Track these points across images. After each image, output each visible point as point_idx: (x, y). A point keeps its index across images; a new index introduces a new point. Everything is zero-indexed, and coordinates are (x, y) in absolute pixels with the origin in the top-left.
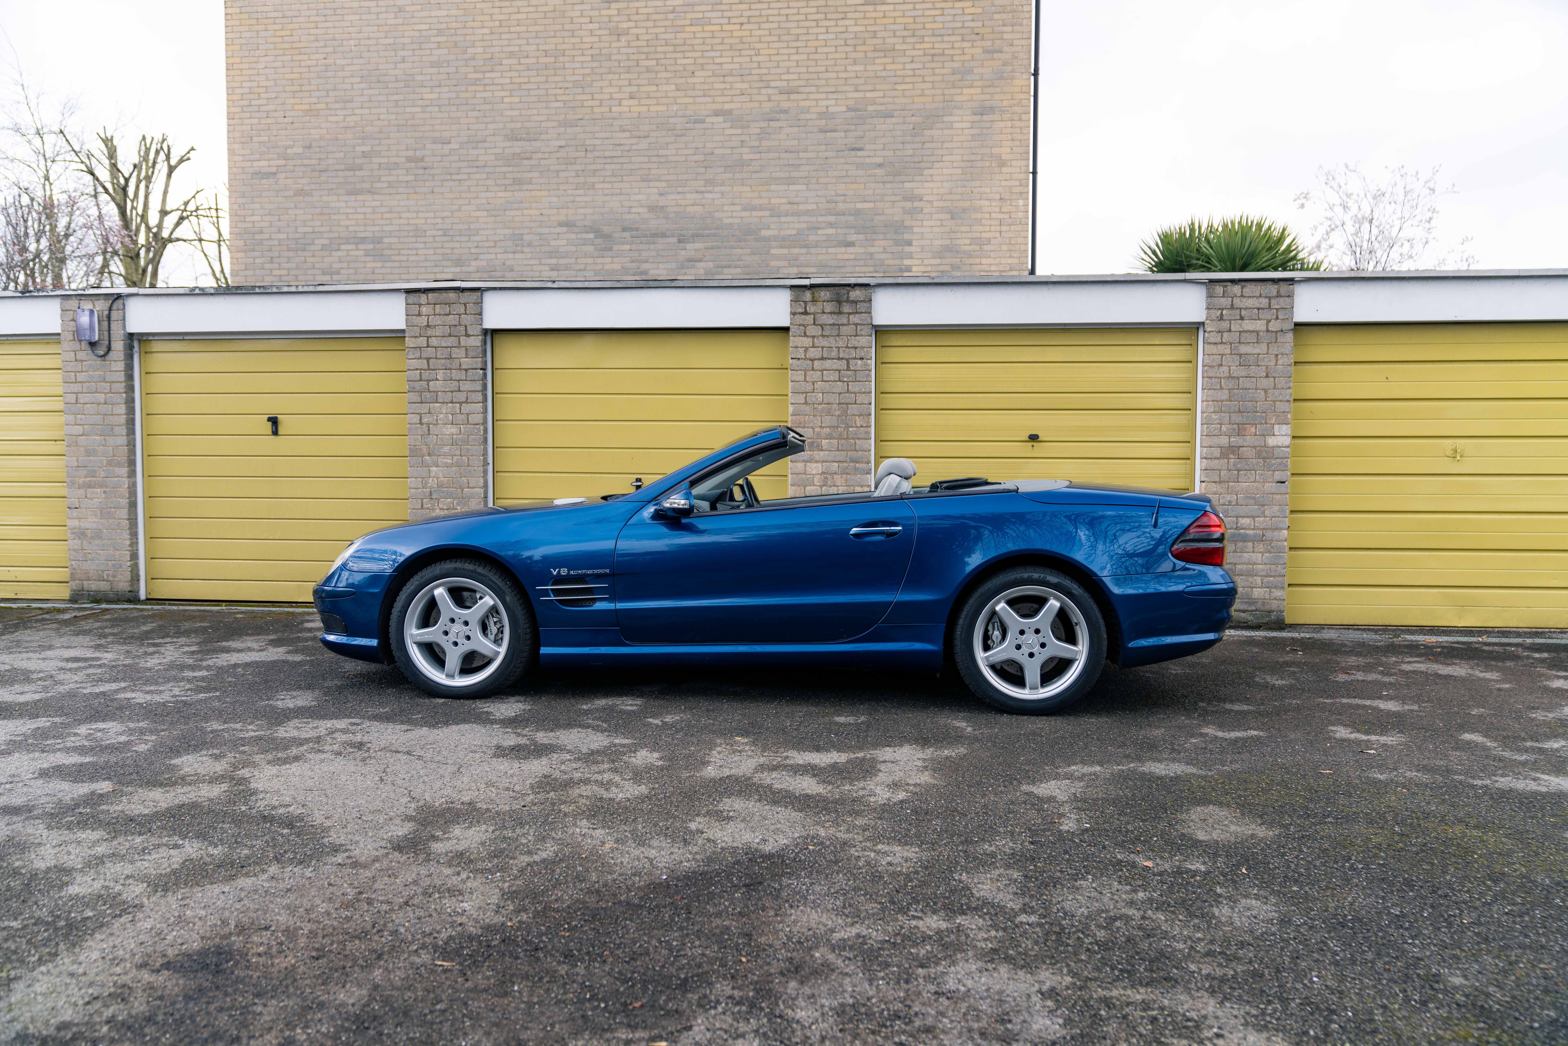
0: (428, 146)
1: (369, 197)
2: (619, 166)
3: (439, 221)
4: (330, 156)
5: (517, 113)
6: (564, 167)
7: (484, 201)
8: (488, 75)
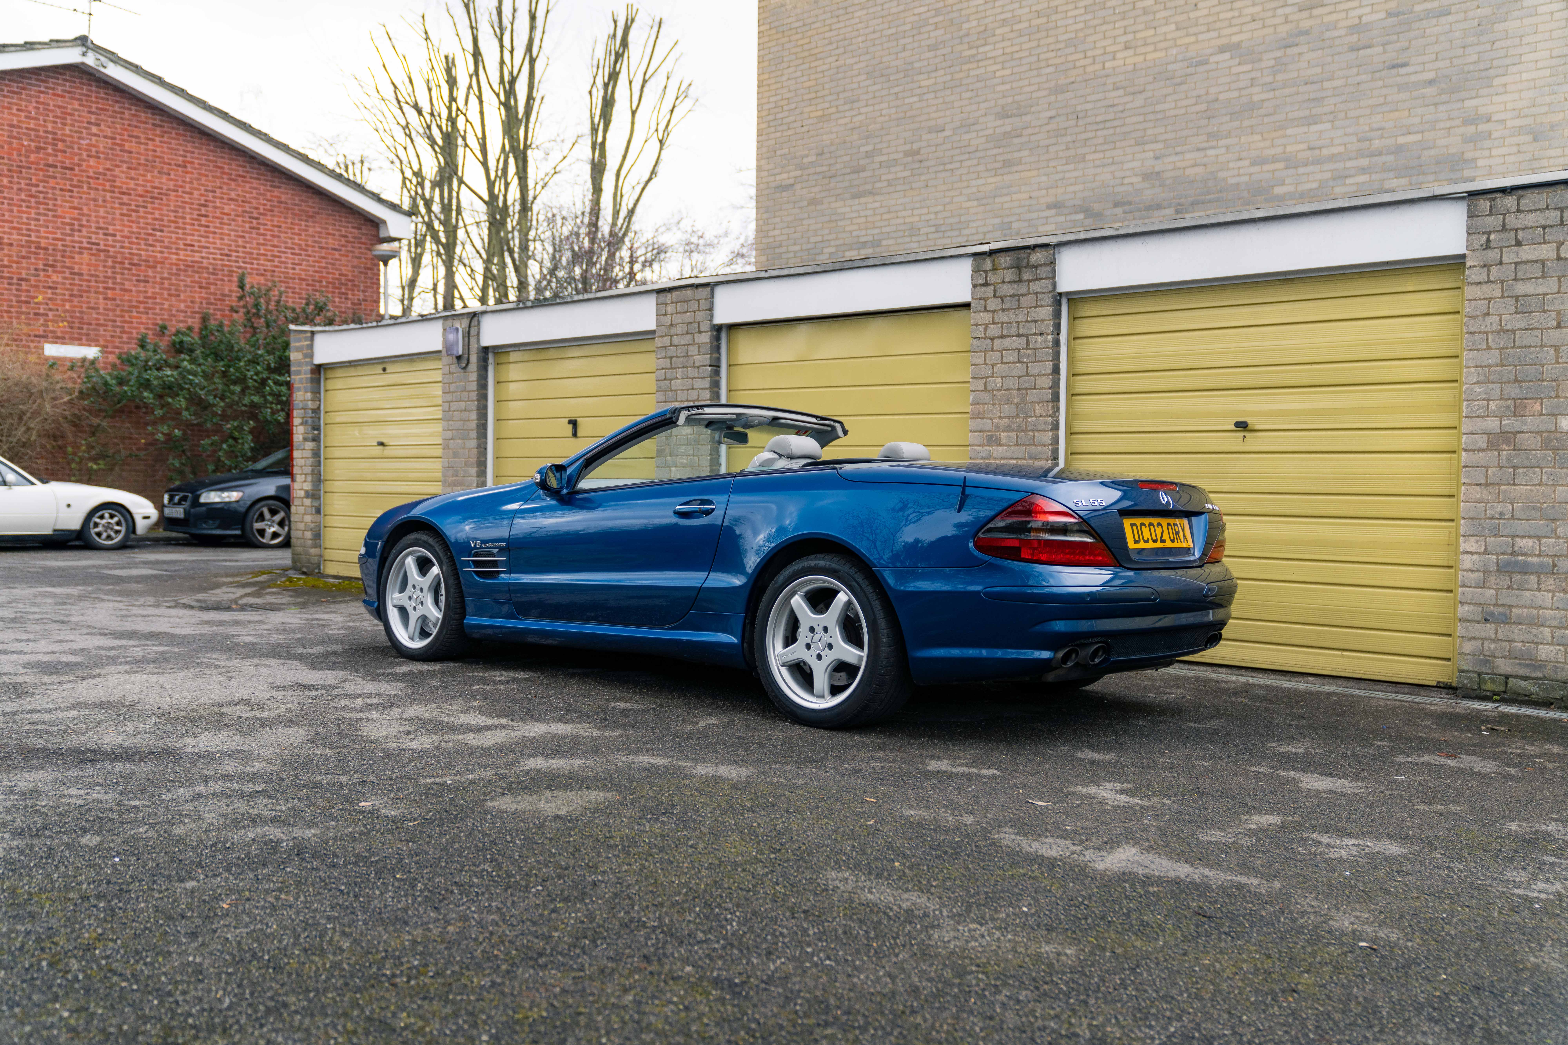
0: (924, 137)
1: (869, 199)
2: (1111, 131)
3: (932, 216)
4: (839, 160)
5: (1008, 87)
6: (1053, 140)
7: (975, 190)
8: (981, 50)
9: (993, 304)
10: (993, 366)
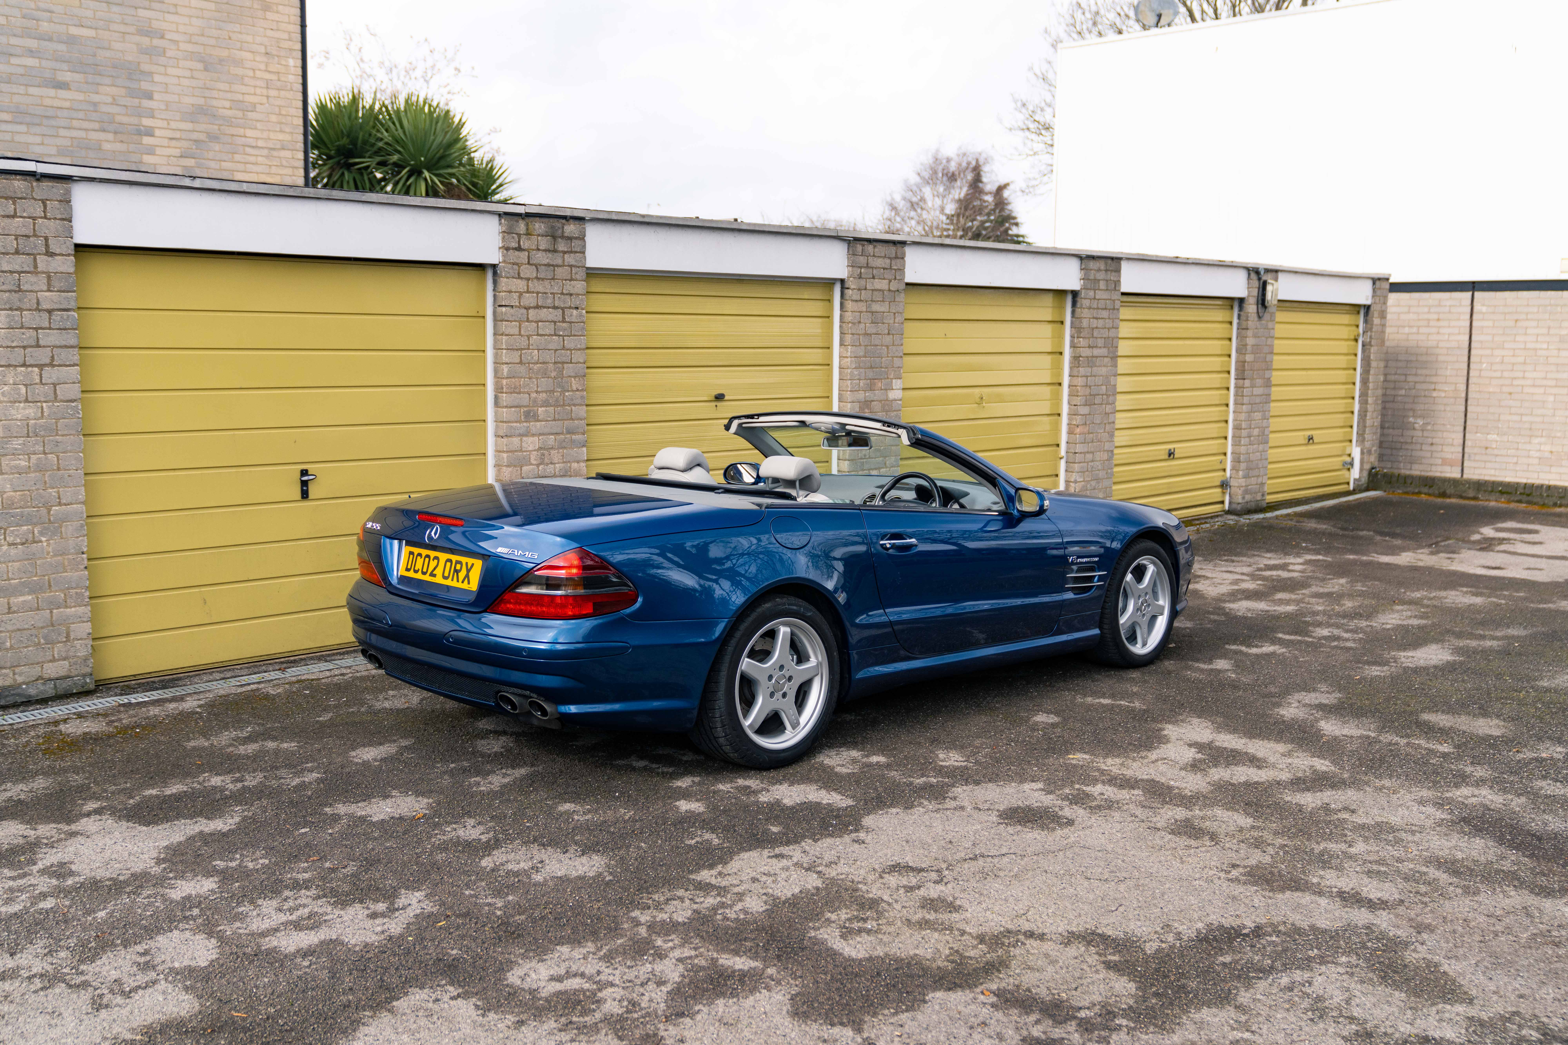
9: (528, 271)
10: (529, 337)
